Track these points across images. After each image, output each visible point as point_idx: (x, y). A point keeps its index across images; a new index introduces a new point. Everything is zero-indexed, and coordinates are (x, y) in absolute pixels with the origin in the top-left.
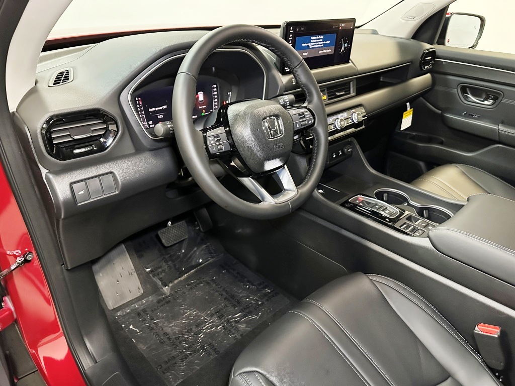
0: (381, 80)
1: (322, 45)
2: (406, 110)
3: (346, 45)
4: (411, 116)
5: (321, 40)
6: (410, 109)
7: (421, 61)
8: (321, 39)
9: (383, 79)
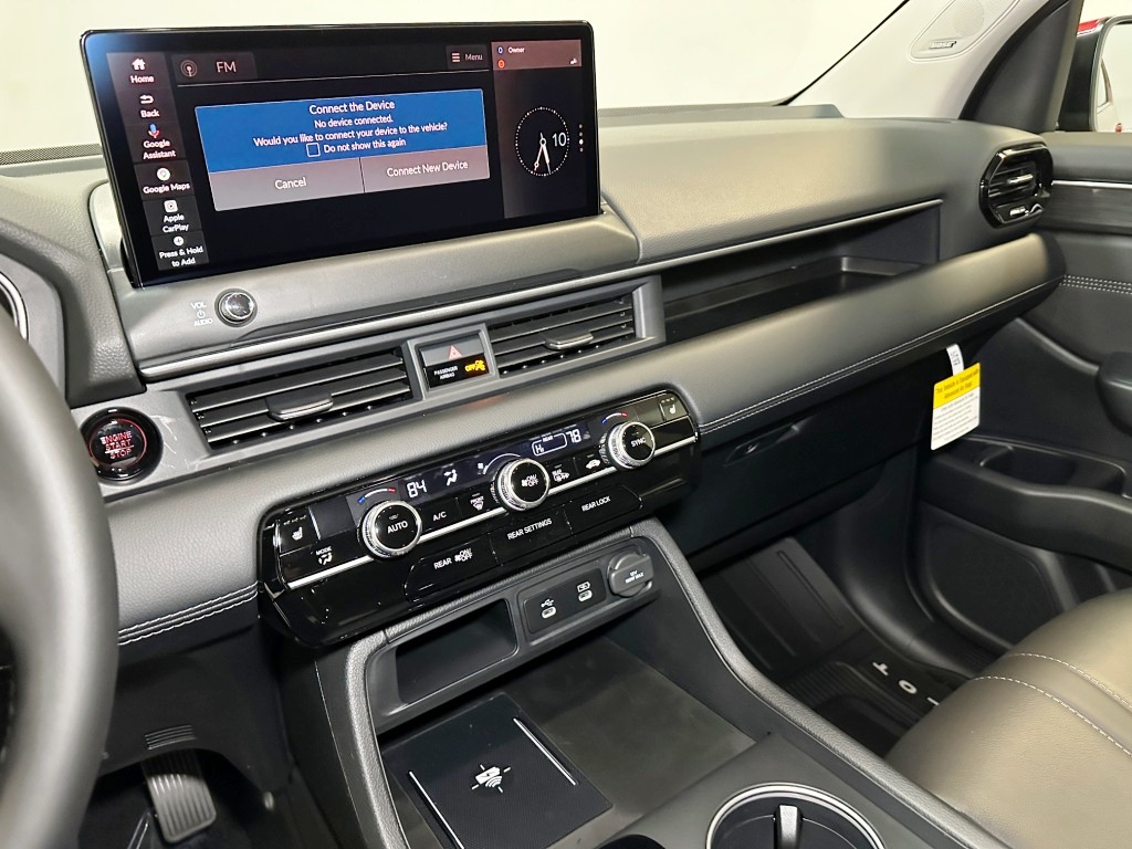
0: (844, 269)
1: (401, 142)
2: (947, 372)
3: (561, 139)
4: (977, 392)
5: (388, 119)
6: (967, 365)
7: (985, 191)
8: (384, 113)
9: (849, 265)
